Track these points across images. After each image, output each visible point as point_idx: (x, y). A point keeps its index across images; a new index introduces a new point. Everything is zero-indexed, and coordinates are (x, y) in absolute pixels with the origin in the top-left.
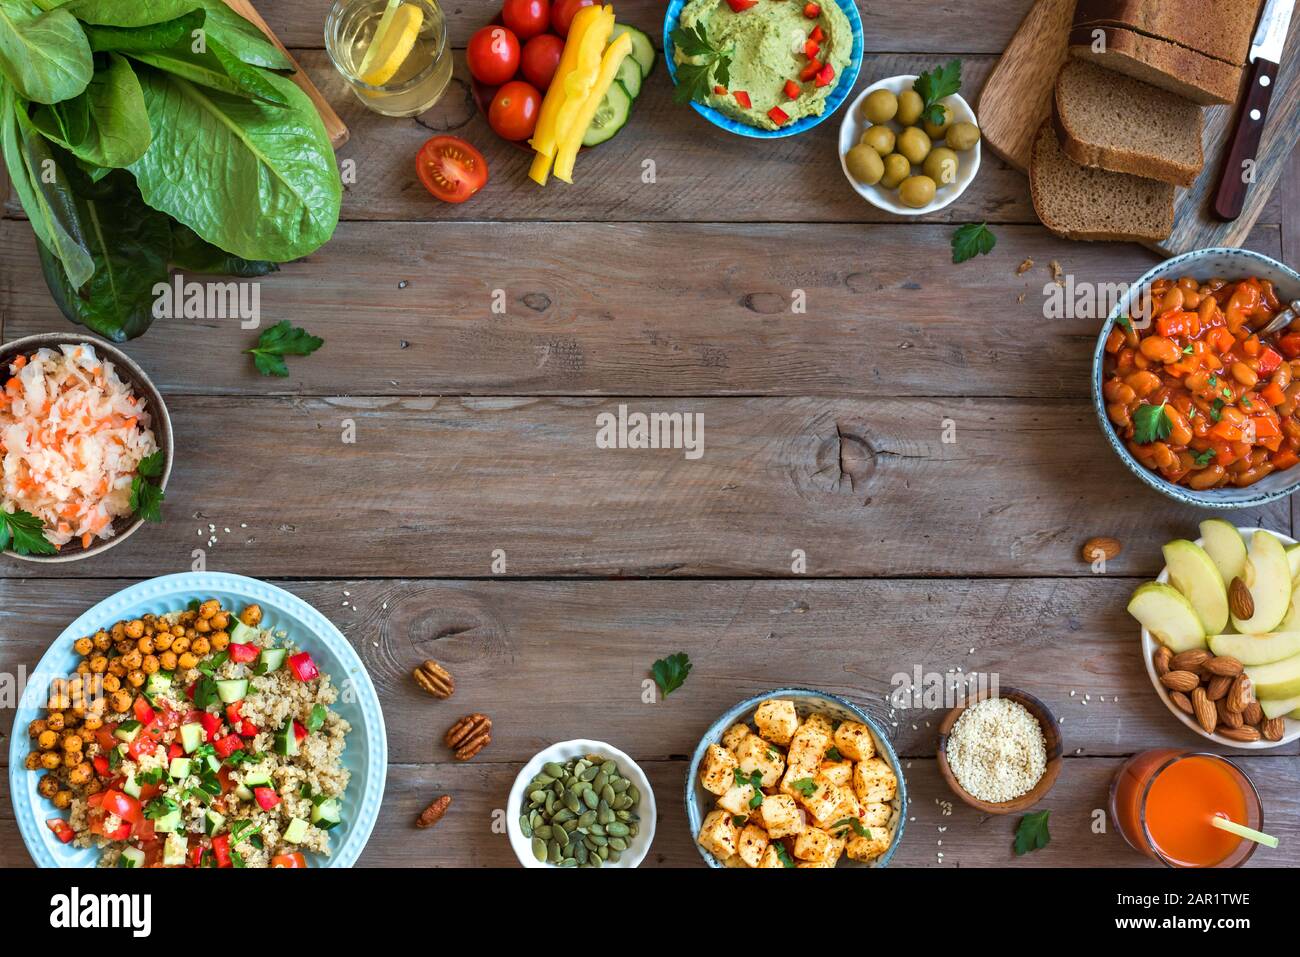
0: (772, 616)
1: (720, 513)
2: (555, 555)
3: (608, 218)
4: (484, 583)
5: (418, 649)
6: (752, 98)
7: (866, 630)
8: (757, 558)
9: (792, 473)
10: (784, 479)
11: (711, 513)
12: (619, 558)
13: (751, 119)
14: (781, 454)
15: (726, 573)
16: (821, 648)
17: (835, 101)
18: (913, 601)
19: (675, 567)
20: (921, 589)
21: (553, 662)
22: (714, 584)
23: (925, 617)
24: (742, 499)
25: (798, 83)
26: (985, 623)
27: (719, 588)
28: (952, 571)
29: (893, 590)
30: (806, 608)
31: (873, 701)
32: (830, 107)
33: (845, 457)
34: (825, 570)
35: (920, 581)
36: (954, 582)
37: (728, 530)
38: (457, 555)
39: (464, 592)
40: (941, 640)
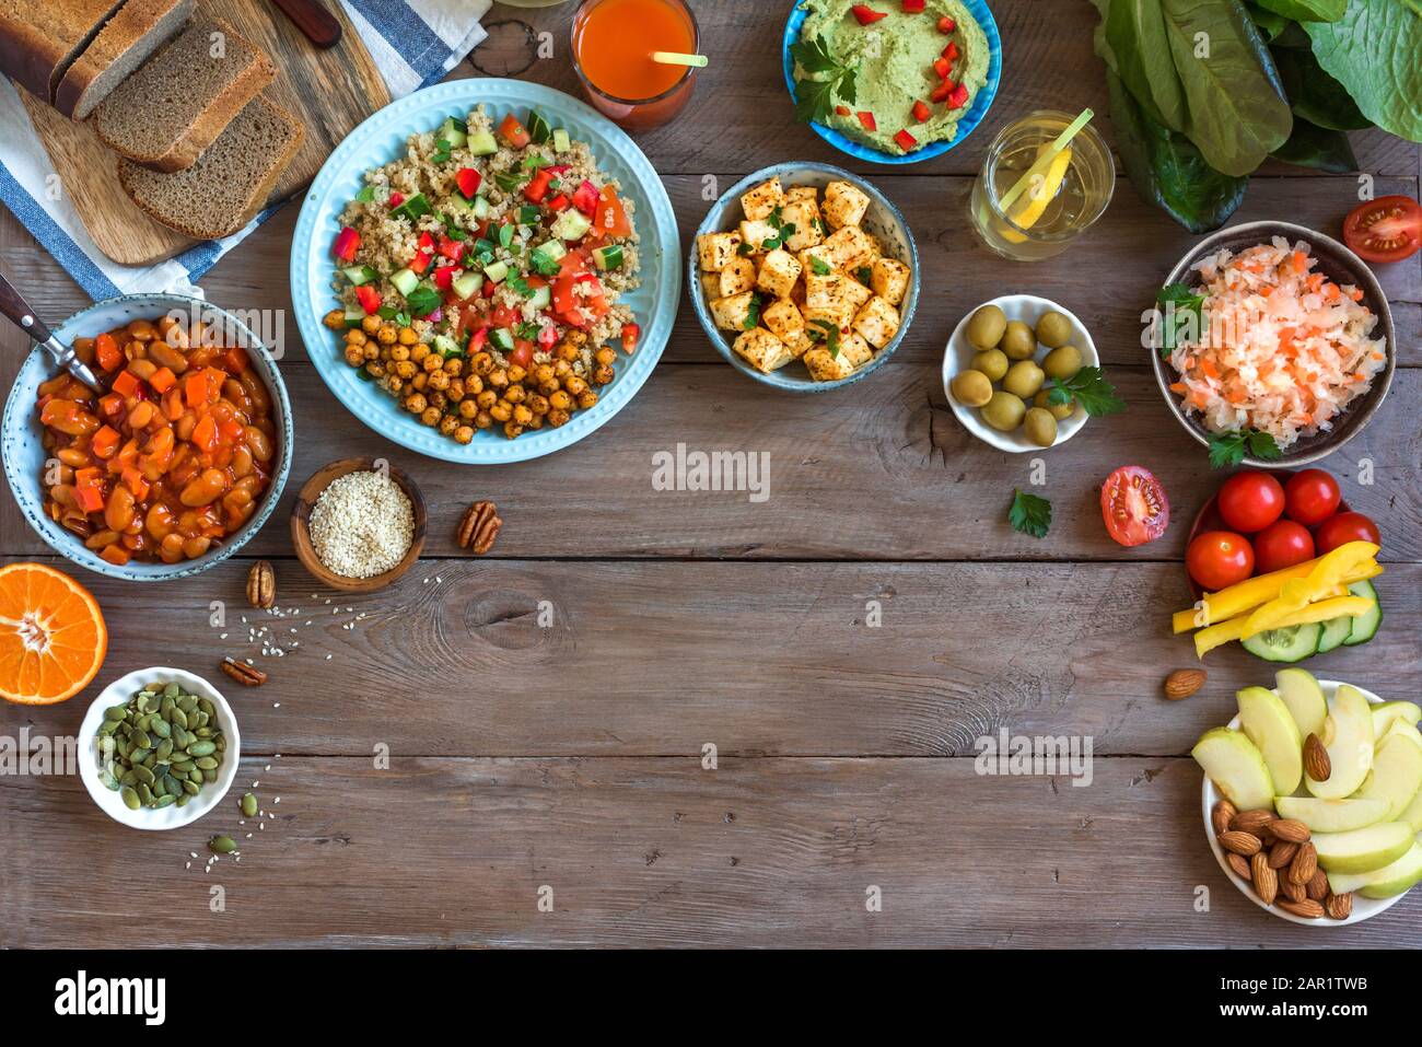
0: (856, 602)
1: (800, 489)
2: (622, 534)
3: (680, 171)
4: (546, 563)
5: (472, 633)
6: (877, 119)
7: (958, 617)
8: (840, 538)
9: (878, 447)
10: (869, 453)
11: (791, 489)
12: (691, 537)
13: (875, 143)
14: (867, 425)
15: (806, 555)
16: (909, 636)
17: (968, 125)
18: (1011, 586)
19: (750, 548)
20: (1018, 573)
21: (619, 649)
22: (793, 566)
23: (1022, 602)
24: (824, 473)
25: (929, 105)
26: (1088, 610)
27: (799, 571)
28: (1053, 554)
29: (987, 574)
30: (894, 593)
31: (965, 694)
32: (962, 131)
33: (935, 429)
34: (914, 552)
35: (1018, 564)
36: (1055, 566)
37: (809, 507)
38: (515, 533)
39: (523, 574)
40: (1041, 628)
